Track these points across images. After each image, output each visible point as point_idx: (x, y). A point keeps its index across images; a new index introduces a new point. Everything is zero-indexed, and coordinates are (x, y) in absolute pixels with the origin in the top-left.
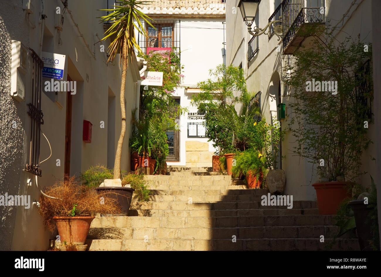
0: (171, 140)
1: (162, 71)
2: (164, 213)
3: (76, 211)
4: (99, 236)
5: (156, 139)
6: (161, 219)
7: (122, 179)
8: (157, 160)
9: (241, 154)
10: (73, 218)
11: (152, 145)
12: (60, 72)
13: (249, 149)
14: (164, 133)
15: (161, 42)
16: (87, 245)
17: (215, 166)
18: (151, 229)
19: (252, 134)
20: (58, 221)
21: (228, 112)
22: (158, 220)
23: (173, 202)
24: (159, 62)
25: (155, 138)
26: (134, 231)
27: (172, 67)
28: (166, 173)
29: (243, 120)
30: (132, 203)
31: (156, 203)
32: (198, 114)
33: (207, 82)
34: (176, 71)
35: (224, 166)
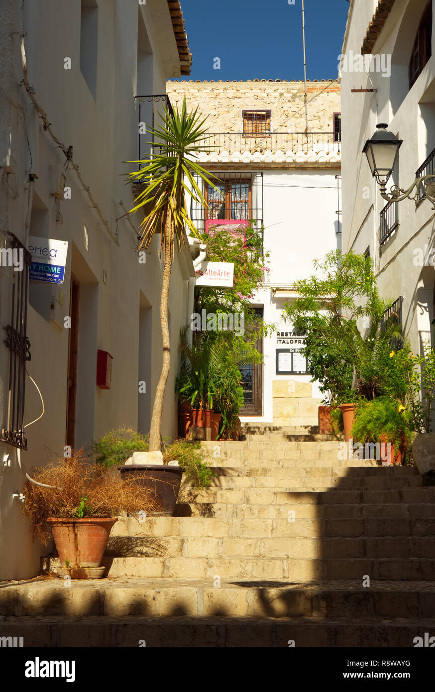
0: (248, 378)
1: (232, 261)
2: (236, 510)
3: (85, 508)
4: (125, 551)
5: (222, 379)
6: (230, 521)
7: (164, 451)
8: (223, 414)
9: (369, 404)
10: (81, 520)
11: (214, 389)
12: (58, 270)
13: (381, 397)
14: (235, 368)
15: (230, 211)
16: (104, 567)
17: (324, 425)
18: (214, 540)
19: (387, 371)
20: (54, 525)
21: (346, 331)
22: (226, 524)
23: (251, 489)
24: (227, 246)
25: (220, 378)
26: (184, 543)
27: (249, 254)
28: (239, 436)
29: (371, 346)
30: (181, 492)
31: (222, 492)
32: (294, 334)
33: (310, 282)
34: (256, 261)
35: (338, 425)
